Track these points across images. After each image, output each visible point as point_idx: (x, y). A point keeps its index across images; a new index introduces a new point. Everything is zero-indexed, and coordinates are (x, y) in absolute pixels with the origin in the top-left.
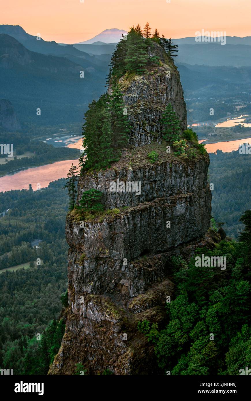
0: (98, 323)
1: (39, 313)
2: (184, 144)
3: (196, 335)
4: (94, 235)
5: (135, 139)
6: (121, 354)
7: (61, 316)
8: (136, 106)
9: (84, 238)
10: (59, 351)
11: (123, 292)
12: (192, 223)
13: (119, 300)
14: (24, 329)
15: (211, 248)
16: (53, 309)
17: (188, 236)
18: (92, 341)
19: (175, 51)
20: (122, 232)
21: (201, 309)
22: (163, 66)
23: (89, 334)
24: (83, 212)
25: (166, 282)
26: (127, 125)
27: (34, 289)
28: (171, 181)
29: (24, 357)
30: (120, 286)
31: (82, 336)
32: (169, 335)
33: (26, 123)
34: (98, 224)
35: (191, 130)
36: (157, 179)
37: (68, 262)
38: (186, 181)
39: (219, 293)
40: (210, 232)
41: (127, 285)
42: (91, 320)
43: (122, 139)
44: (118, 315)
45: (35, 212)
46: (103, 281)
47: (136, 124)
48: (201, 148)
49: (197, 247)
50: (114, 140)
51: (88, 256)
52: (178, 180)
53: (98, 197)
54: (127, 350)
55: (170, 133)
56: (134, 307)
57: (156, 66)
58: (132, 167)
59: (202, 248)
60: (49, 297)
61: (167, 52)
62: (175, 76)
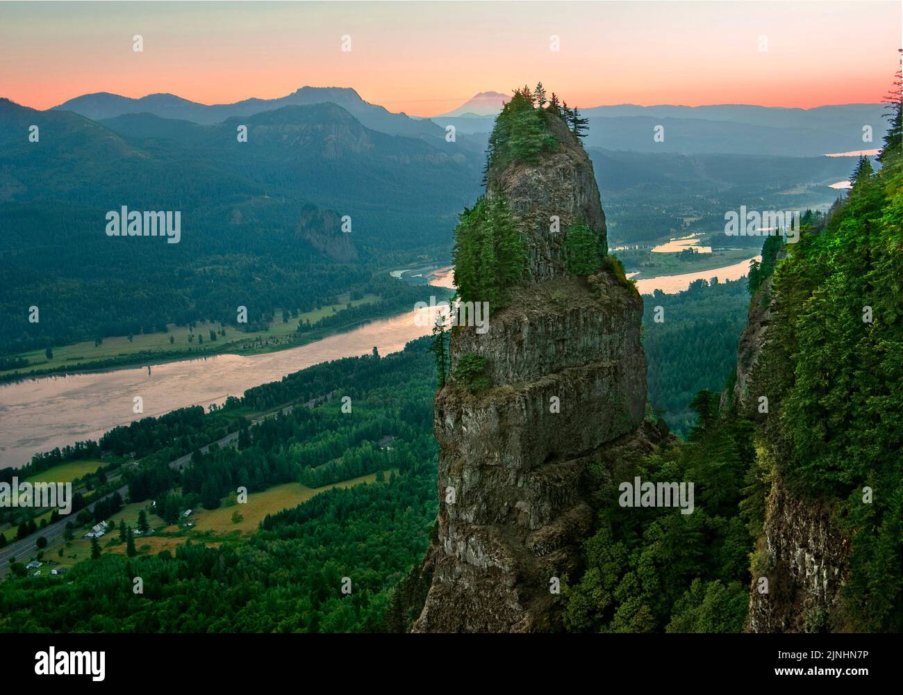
0: (483, 571)
1: (392, 553)
2: (603, 281)
3: (623, 595)
4: (476, 429)
5: (530, 271)
6: (515, 622)
7: (428, 559)
8: (529, 218)
9: (462, 434)
10: (422, 615)
11: (520, 522)
12: (618, 410)
13: (515, 536)
14: (363, 579)
15: (646, 452)
16: (414, 547)
17: (613, 431)
18: (474, 600)
19: (583, 127)
20: (518, 423)
21: (630, 553)
22: (566, 152)
23: (469, 589)
24: (458, 391)
25: (581, 506)
26: (517, 248)
27: (384, 516)
28: (585, 341)
29: (360, 622)
30: (516, 512)
31: (458, 591)
32: (584, 593)
33: (365, 247)
34: (483, 410)
35: (614, 256)
36: (565, 337)
37: (439, 472)
38: (608, 340)
39: (657, 525)
40: (645, 426)
41: (526, 511)
42: (473, 567)
43: (511, 272)
44: (511, 559)
45: (384, 392)
46: (491, 503)
47: (531, 246)
48: (629, 287)
49: (626, 449)
50: (499, 272)
51: (469, 462)
52: (597, 339)
53: (481, 366)
54: (524, 616)
55: (582, 261)
56: (535, 546)
57: (556, 153)
58: (528, 317)
59: (634, 452)
60: (409, 528)
61: (571, 130)
62: (586, 169)
